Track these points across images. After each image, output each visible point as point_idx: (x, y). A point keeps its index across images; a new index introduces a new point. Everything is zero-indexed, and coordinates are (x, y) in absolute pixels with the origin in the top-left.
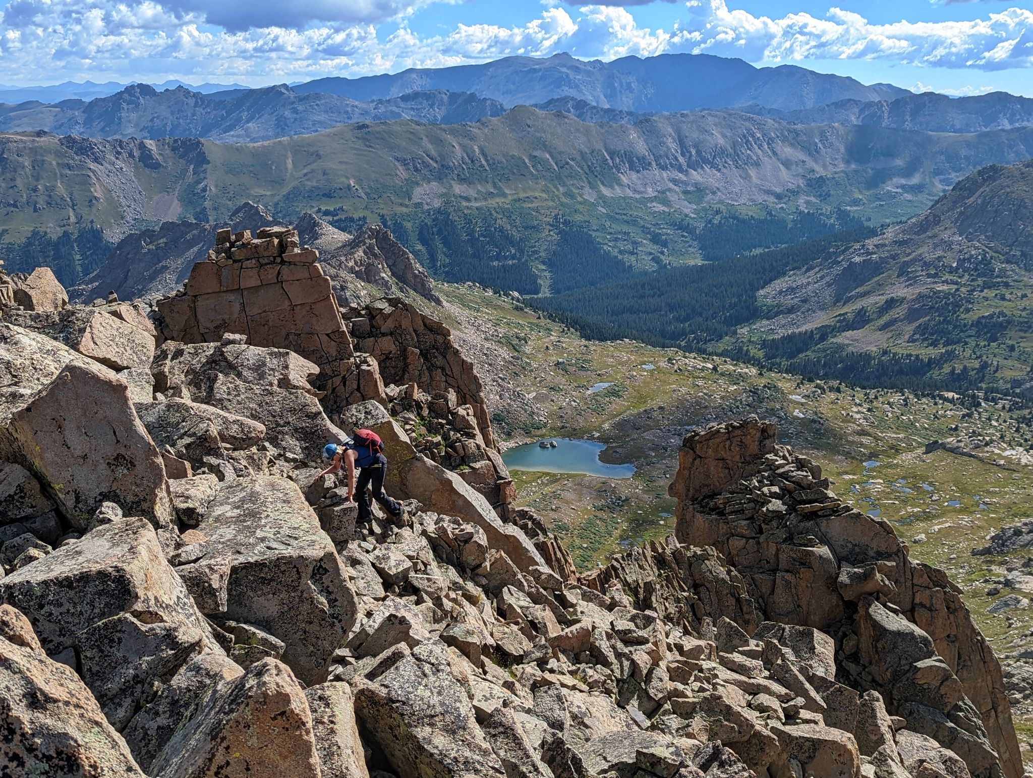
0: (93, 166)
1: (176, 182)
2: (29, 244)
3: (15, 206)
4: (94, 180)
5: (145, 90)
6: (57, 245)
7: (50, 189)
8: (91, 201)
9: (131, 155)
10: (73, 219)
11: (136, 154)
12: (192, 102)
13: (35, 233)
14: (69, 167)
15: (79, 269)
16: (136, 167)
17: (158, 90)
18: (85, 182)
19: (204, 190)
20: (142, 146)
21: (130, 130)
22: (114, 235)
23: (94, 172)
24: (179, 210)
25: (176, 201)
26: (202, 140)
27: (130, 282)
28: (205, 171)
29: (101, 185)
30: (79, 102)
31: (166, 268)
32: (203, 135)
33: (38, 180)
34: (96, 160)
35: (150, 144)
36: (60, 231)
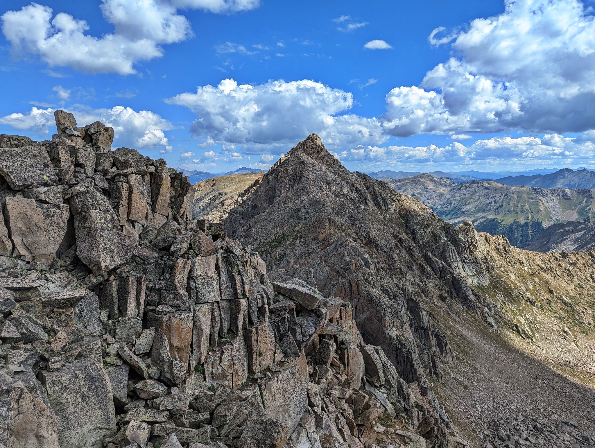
0: (541, 198)
1: (577, 206)
2: (512, 225)
3: (508, 211)
4: (541, 204)
5: (568, 170)
6: (522, 226)
7: (522, 206)
8: (538, 211)
9: (558, 195)
10: (530, 218)
11: (561, 194)
12: (589, 175)
13: (515, 222)
14: (532, 199)
15: (530, 236)
16: (560, 199)
17: (574, 171)
18: (537, 204)
19: (590, 209)
20: (564, 191)
21: (559, 186)
22: (546, 225)
23: (541, 201)
24: (577, 217)
25: (576, 214)
26: (592, 190)
27: (550, 243)
28: (591, 202)
29: (544, 206)
30: (540, 176)
31: (567, 239)
32: (591, 188)
33: (518, 203)
34: (543, 196)
35: (568, 191)
36: (524, 222)
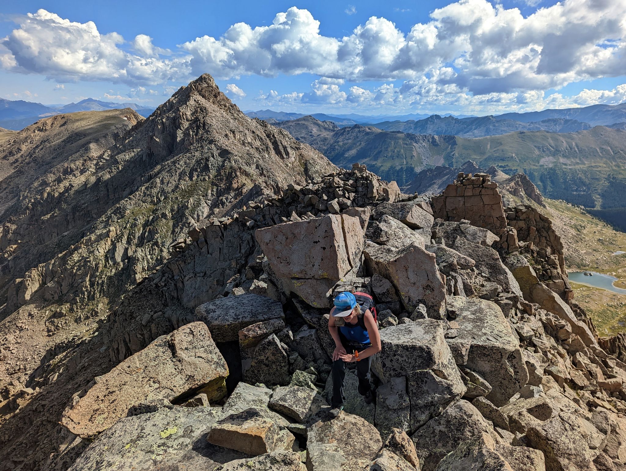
0: (414, 144)
1: (443, 152)
2: (389, 171)
3: (386, 157)
4: (414, 149)
5: (437, 117)
6: (398, 172)
7: (399, 152)
8: (412, 157)
9: (429, 141)
10: (405, 163)
11: (430, 140)
12: (454, 122)
13: (391, 167)
14: (406, 144)
15: (404, 181)
16: (430, 145)
17: (442, 117)
18: (411, 150)
19: (453, 155)
20: (433, 138)
21: (430, 132)
22: (418, 170)
23: (415, 146)
24: (443, 162)
25: (442, 159)
26: (456, 136)
27: (421, 187)
28: (455, 148)
29: (417, 151)
30: (413, 121)
31: (435, 183)
32: (456, 134)
33: (395, 148)
34: (416, 142)
35: (436, 137)
36: (400, 167)
